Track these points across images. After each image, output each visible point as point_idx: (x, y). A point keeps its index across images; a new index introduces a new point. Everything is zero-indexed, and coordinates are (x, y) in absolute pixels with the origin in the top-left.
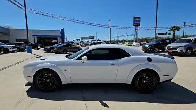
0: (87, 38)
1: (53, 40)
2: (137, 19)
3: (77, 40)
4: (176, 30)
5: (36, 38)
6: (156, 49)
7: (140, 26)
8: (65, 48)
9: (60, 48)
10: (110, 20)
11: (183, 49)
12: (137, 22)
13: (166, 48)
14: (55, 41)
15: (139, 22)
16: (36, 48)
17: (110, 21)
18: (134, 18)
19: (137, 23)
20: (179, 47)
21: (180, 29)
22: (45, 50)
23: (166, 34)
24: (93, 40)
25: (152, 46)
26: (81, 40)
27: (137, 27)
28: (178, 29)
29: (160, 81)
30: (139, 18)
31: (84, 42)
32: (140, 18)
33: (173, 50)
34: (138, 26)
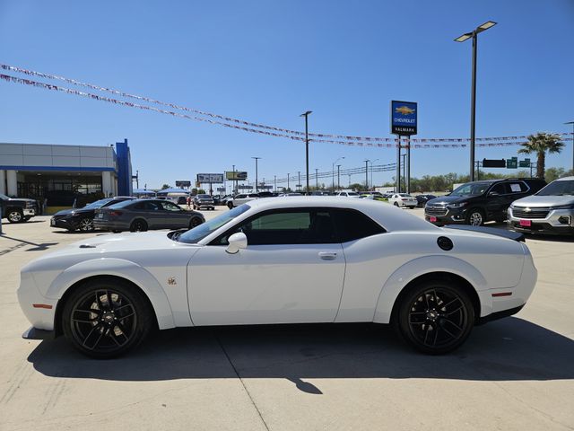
0: (219, 179)
1: (84, 186)
2: (406, 110)
3: (178, 184)
4: (546, 148)
5: (12, 175)
6: (476, 217)
7: (415, 133)
8: (141, 215)
9: (118, 212)
10: (307, 113)
11: (566, 214)
12: (406, 120)
13: (510, 211)
14: (93, 188)
15: (412, 121)
16: (15, 216)
17: (306, 115)
18: (395, 104)
19: (404, 123)
20: (554, 208)
21: (559, 144)
22: (57, 223)
23: (512, 163)
24: (243, 187)
25: (461, 205)
26: (193, 186)
27: (405, 138)
28: (554, 146)
29: (483, 314)
30: (413, 105)
31: (208, 193)
32: (416, 104)
33: (534, 220)
34: (408, 134)
